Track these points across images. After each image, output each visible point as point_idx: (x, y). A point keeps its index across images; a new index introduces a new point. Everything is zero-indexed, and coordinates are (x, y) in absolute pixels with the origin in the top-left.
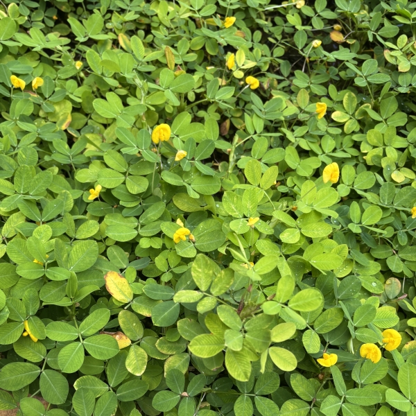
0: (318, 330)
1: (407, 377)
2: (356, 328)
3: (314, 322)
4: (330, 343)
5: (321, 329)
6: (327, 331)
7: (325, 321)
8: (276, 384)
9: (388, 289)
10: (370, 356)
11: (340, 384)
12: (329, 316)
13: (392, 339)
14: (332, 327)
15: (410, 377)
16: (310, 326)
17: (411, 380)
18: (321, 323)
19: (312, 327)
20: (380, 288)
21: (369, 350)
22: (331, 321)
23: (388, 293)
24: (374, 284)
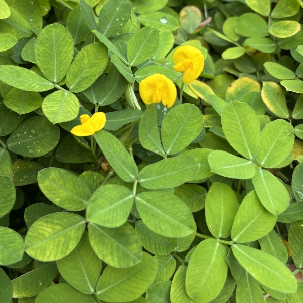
0: (75, 89)
1: (237, 125)
2: (134, 69)
3: (64, 78)
4: (101, 103)
5: (79, 85)
6: (89, 85)
7: (81, 70)
8: (9, 195)
9: (185, 22)
10: (158, 97)
11: (124, 163)
12: (86, 61)
13: (187, 60)
14: (95, 76)
15: (242, 123)
16: (61, 86)
17: (244, 127)
18: (76, 76)
19: (65, 87)
20: (174, 24)
21: (152, 86)
22: (91, 67)
23: (185, 28)
24: (164, 21)
